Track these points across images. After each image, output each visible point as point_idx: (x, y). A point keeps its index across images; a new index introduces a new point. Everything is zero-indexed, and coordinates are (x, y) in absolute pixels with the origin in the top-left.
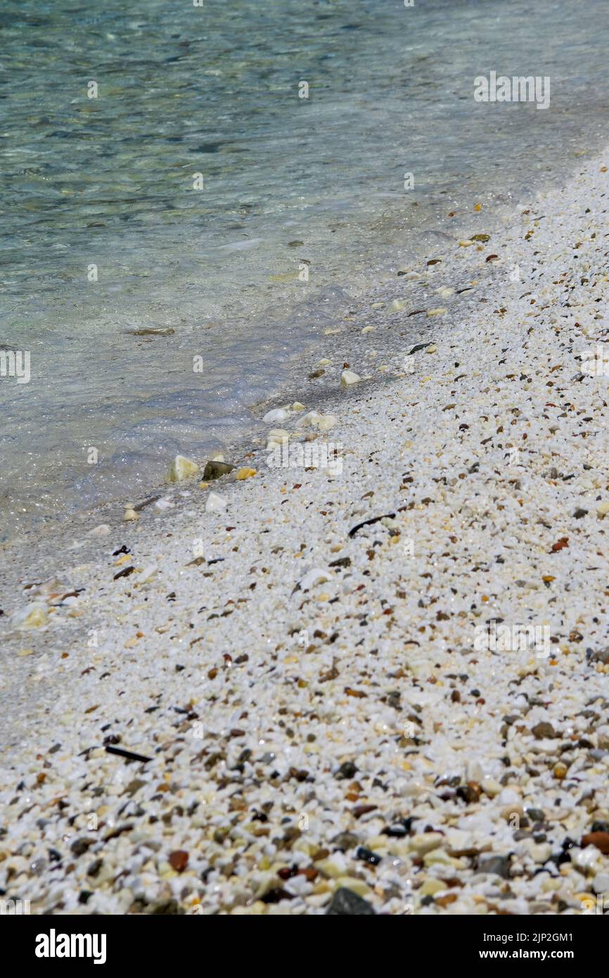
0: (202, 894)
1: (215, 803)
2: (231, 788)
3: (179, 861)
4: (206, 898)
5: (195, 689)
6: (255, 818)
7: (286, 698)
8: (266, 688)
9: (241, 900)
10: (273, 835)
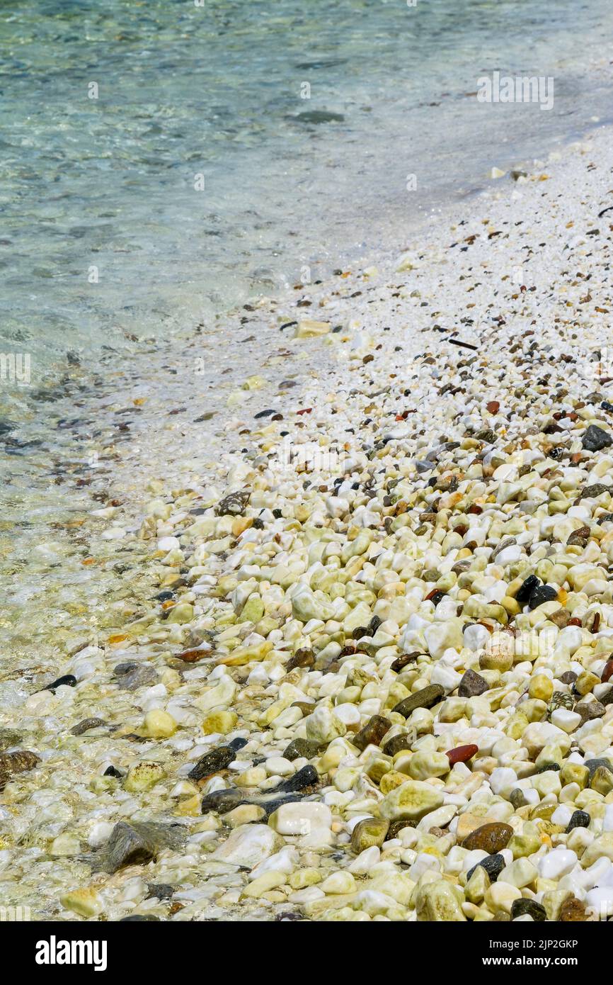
0: (507, 427)
1: (514, 373)
2: (525, 366)
3: (494, 408)
4: (510, 430)
5: (503, 307)
6: (539, 384)
7: (560, 313)
8: (547, 306)
9: (531, 431)
10: (550, 394)
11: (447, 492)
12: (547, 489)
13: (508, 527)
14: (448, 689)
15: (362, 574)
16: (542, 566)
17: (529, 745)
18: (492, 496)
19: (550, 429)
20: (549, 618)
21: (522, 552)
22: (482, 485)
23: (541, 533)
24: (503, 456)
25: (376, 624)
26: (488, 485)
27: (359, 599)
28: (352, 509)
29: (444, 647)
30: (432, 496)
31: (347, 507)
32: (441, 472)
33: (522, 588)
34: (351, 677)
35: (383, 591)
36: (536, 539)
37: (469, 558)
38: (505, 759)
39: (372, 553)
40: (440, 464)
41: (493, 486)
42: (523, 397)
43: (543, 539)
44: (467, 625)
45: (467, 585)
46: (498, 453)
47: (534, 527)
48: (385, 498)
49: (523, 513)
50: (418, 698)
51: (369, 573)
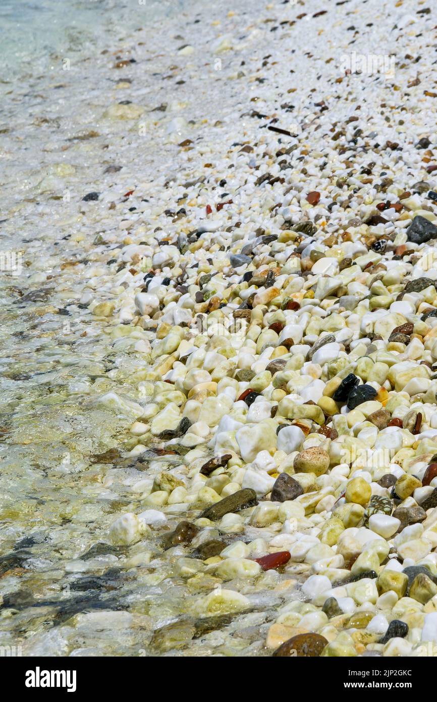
0: (328, 219)
1: (336, 162)
2: (348, 154)
3: (314, 199)
4: (331, 221)
5: (326, 92)
6: (363, 173)
7: (386, 97)
8: (373, 91)
9: (353, 223)
10: (374, 183)
11: (263, 288)
12: (369, 283)
13: (327, 323)
14: (260, 493)
15: (171, 374)
16: (362, 365)
17: (345, 552)
18: (311, 291)
19: (373, 220)
20: (368, 419)
21: (341, 350)
22: (300, 279)
23: (362, 330)
24: (323, 249)
25: (185, 426)
26: (306, 280)
27: (169, 400)
28: (162, 305)
29: (257, 450)
30: (247, 291)
31: (156, 304)
32: (257, 266)
33: (340, 387)
34: (158, 481)
35: (194, 391)
36: (356, 336)
37: (285, 356)
38: (319, 566)
39: (182, 352)
40: (257, 258)
41: (311, 280)
42: (345, 187)
43: (364, 336)
44: (281, 426)
45: (282, 385)
46: (318, 246)
47: (353, 323)
48: (198, 294)
49: (342, 308)
50: (228, 503)
51: (180, 373)
